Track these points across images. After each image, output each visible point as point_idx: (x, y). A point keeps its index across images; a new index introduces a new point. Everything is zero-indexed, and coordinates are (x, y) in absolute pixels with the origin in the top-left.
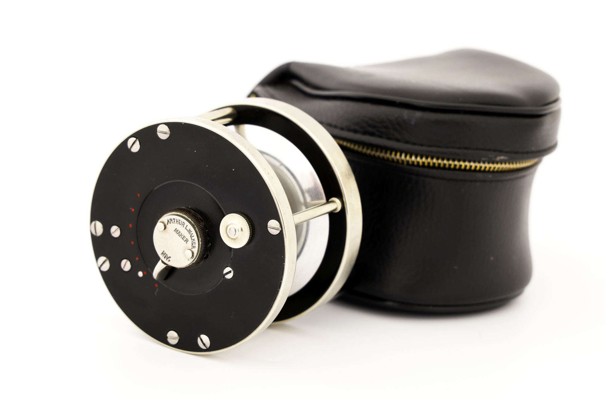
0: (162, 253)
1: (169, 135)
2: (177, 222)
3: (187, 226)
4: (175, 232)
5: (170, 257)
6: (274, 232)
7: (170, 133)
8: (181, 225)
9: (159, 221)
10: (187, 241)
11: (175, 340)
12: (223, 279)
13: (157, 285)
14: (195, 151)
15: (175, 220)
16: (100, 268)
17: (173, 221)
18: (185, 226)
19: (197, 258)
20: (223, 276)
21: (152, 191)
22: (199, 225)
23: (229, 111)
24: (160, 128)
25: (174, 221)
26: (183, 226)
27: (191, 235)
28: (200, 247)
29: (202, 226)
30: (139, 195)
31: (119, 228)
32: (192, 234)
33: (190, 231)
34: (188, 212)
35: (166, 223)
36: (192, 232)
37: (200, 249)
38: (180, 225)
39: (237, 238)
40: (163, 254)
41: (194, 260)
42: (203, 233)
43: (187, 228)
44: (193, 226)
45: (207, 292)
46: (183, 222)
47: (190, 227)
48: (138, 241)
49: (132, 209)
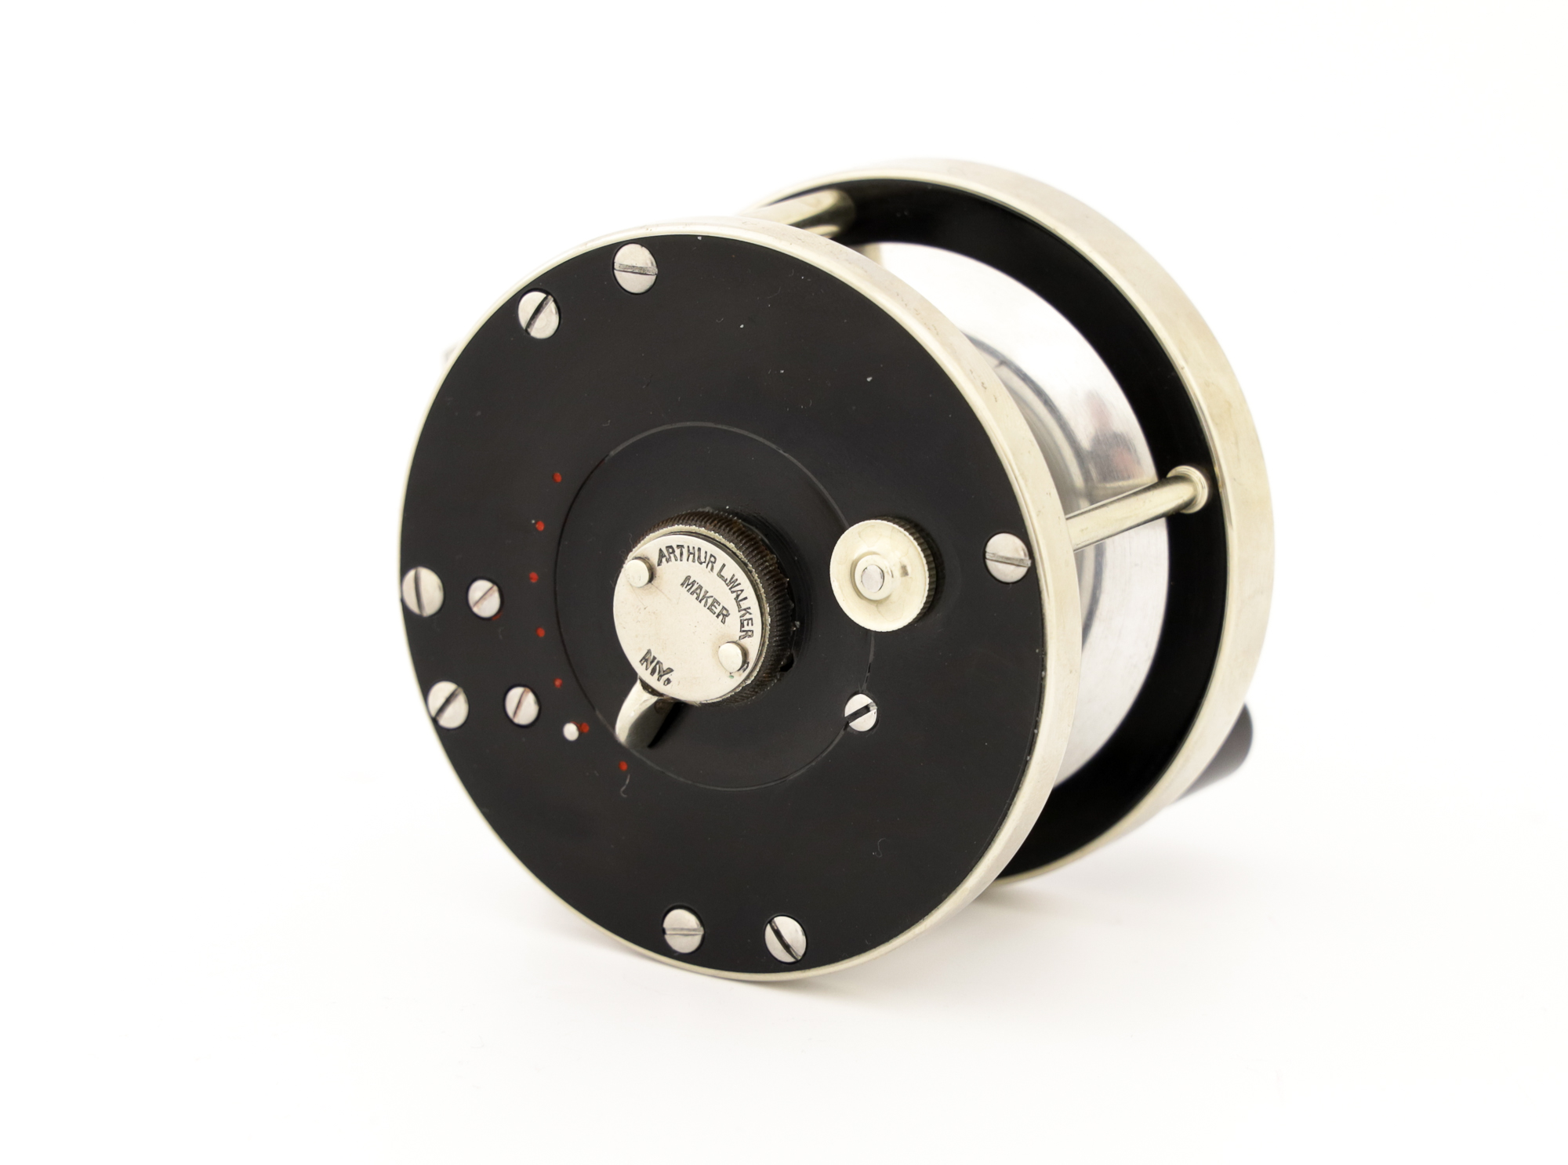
0: (644, 659)
1: (654, 278)
2: (691, 556)
3: (724, 565)
4: (684, 590)
5: (670, 670)
6: (1009, 573)
7: (656, 271)
8: (704, 565)
9: (631, 555)
10: (724, 615)
11: (690, 938)
12: (842, 732)
13: (624, 767)
14: (742, 326)
15: (685, 551)
16: (435, 721)
17: (677, 552)
18: (717, 567)
19: (758, 669)
20: (844, 723)
21: (603, 460)
22: (762, 564)
23: (827, 200)
24: (623, 257)
25: (681, 554)
26: (712, 569)
27: (738, 596)
28: (768, 633)
29: (771, 566)
30: (558, 477)
31: (495, 588)
32: (742, 591)
33: (734, 582)
34: (723, 524)
35: (655, 559)
36: (740, 584)
37: (767, 640)
38: (701, 563)
39: (887, 598)
40: (646, 660)
41: (748, 677)
42: (775, 588)
43: (722, 574)
44: (743, 565)
45: (791, 777)
46: (711, 556)
47: (733, 569)
48: (560, 628)
49: (536, 523)
